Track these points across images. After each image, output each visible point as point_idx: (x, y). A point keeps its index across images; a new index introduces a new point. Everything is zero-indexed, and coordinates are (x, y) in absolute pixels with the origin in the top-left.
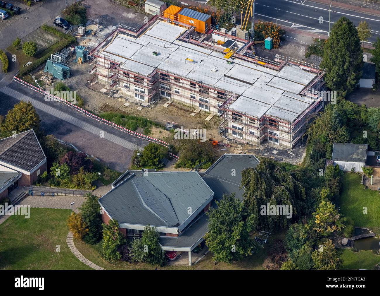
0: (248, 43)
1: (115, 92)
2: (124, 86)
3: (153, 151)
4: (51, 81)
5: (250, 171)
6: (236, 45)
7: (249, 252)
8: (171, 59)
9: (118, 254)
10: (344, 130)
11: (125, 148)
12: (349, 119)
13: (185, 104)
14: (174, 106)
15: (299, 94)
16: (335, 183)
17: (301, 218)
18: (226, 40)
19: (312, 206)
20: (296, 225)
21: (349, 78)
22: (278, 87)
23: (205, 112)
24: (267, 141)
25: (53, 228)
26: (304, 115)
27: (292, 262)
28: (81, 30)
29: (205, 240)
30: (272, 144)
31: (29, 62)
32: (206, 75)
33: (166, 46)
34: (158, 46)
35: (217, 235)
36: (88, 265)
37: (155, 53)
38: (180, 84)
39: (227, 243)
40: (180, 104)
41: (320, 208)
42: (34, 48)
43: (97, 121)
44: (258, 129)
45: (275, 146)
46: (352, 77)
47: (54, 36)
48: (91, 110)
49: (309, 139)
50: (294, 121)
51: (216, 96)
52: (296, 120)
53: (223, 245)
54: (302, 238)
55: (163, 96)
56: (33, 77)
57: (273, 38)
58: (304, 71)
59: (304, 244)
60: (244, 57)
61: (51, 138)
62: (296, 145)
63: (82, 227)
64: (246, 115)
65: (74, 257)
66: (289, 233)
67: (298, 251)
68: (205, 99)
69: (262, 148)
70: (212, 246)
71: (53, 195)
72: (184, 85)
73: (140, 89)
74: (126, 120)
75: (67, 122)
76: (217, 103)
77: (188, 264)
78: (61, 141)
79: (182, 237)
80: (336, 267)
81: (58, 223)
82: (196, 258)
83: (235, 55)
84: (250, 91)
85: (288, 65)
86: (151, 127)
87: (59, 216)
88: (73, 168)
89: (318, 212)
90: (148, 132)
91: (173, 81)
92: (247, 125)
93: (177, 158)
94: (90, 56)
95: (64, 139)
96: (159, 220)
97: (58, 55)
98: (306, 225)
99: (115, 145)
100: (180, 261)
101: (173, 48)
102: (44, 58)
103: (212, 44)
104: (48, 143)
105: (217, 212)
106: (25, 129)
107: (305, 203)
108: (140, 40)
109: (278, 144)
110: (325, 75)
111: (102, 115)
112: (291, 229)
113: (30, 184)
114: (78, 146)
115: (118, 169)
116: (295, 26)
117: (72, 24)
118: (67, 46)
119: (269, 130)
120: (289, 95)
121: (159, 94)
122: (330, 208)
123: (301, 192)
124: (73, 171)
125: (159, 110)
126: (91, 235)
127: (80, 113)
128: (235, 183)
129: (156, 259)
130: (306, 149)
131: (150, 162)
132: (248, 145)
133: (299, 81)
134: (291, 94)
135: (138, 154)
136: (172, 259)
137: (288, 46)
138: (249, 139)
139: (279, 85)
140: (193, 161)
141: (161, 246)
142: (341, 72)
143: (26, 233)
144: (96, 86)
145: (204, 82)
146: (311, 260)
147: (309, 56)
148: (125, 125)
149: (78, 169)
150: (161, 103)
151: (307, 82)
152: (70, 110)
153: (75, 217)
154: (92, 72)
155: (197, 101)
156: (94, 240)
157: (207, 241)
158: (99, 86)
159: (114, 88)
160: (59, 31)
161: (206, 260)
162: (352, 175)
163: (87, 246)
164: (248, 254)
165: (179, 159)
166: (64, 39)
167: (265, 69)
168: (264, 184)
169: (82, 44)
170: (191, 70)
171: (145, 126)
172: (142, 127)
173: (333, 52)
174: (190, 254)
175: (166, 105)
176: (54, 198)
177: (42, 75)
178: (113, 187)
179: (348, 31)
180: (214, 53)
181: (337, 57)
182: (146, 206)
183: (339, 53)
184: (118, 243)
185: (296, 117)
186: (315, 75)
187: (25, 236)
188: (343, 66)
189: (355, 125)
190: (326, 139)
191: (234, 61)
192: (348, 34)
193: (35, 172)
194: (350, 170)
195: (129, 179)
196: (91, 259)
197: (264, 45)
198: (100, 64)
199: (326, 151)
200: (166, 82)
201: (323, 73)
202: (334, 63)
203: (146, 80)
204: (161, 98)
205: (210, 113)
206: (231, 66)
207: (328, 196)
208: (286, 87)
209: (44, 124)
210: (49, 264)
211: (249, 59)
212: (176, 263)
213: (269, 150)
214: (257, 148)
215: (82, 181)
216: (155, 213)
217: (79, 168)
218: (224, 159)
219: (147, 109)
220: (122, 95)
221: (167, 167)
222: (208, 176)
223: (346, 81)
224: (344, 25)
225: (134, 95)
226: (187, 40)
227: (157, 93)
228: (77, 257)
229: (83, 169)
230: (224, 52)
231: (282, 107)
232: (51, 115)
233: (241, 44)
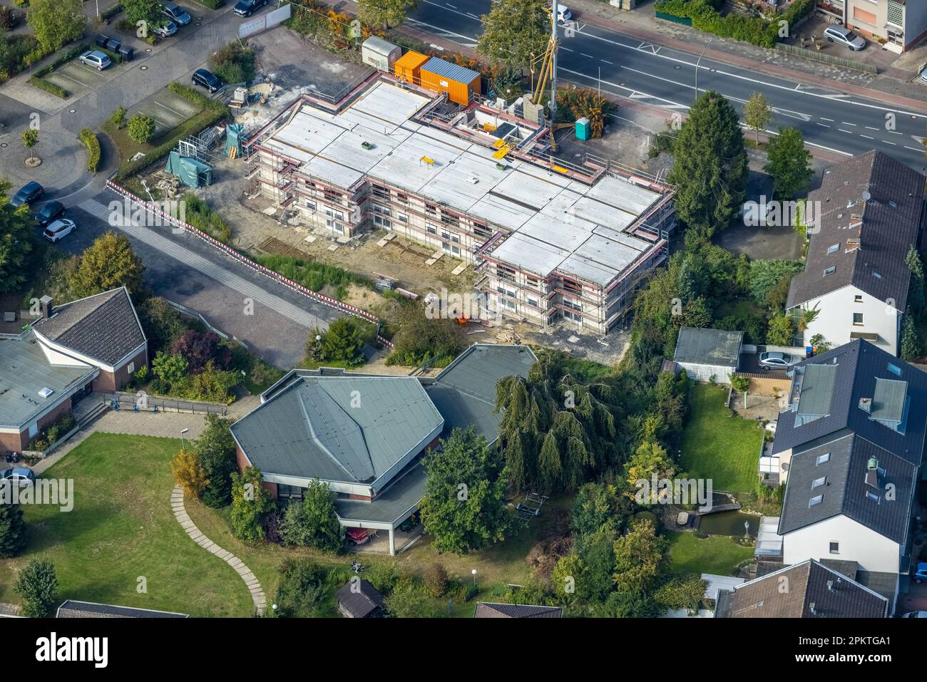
0: (540, 130)
1: (291, 214)
2: (306, 205)
3: (345, 333)
4: (175, 190)
5: (511, 382)
6: (517, 134)
7: (500, 535)
8: (394, 157)
9: (259, 529)
10: (700, 304)
11: (298, 324)
12: (714, 282)
13: (419, 242)
14: (397, 244)
15: (624, 231)
16: (675, 405)
17: (604, 471)
18: (500, 122)
19: (627, 450)
20: (592, 486)
21: (719, 202)
22: (587, 217)
23: (453, 258)
24: (561, 317)
25: (149, 475)
26: (628, 272)
27: (576, 557)
28: (239, 95)
29: (420, 510)
30: (569, 323)
31: (139, 153)
32: (456, 189)
33: (388, 131)
34: (373, 130)
35: (441, 503)
36: (205, 546)
37: (365, 145)
38: (407, 205)
39: (459, 517)
40: (408, 240)
41: (637, 455)
42: (148, 127)
43: (251, 271)
44: (542, 295)
45: (574, 329)
46: (725, 202)
47: (191, 104)
48: (243, 248)
49: (636, 317)
50: (609, 284)
51: (472, 230)
52: (612, 281)
53: (451, 521)
54: (600, 512)
55: (378, 225)
56: (143, 182)
57: (591, 119)
58: (637, 188)
59: (603, 522)
60: (529, 158)
61: (158, 304)
62: (612, 328)
63: (197, 476)
64: (520, 270)
65: (181, 531)
66: (578, 500)
67: (592, 535)
68: (452, 235)
69: (549, 331)
70: (430, 522)
71: (156, 411)
72: (415, 208)
73: (334, 212)
74: (303, 269)
75: (196, 270)
76: (472, 242)
77: (388, 552)
78: (181, 308)
79: (380, 501)
80: (656, 569)
81: (159, 466)
82: (405, 540)
83: (514, 153)
84: (534, 224)
85: (608, 174)
86: (348, 284)
87: (162, 451)
88: (194, 362)
89: (634, 461)
90: (341, 295)
91: (395, 200)
92: (522, 288)
93: (390, 346)
94: (246, 147)
95: (187, 303)
96: (337, 468)
97: (191, 143)
98: (611, 486)
99: (280, 318)
100: (374, 545)
101: (400, 135)
102: (166, 145)
103: (474, 131)
104: (152, 312)
105: (442, 460)
106: (113, 285)
107: (614, 442)
108: (340, 119)
109: (580, 324)
110: (676, 196)
111: (261, 259)
112: (582, 492)
113: (114, 389)
114: (211, 317)
115: (280, 363)
116: (636, 95)
117: (226, 82)
118: (212, 125)
119: (564, 298)
120: (606, 233)
121: (372, 221)
122: (658, 455)
123: (607, 422)
124: (194, 367)
125: (369, 251)
126: (215, 491)
127: (223, 253)
128: (487, 400)
129: (329, 541)
130: (631, 336)
131: (339, 353)
132: (525, 325)
133: (627, 206)
134: (609, 231)
135: (318, 338)
136: (359, 542)
137: (618, 135)
138: (527, 312)
139: (588, 214)
140: (419, 353)
141: (339, 518)
142: (703, 192)
143: (99, 481)
144: (257, 202)
145: (451, 204)
146: (612, 555)
147: (657, 155)
148: (302, 279)
149: (203, 364)
150: (373, 238)
151: (640, 209)
152: (205, 247)
153: (186, 457)
154: (251, 176)
155: (438, 238)
156: (220, 499)
157: (422, 512)
158: (262, 203)
159: (290, 207)
160: (199, 94)
161: (423, 544)
162: (711, 389)
163: (207, 511)
164: (498, 540)
165: (393, 349)
166: (207, 109)
167: (564, 182)
168: (535, 407)
169: (239, 120)
170: (428, 179)
171: (338, 283)
172: (332, 285)
173: (690, 156)
174: (391, 534)
175: (382, 243)
176: (157, 416)
177: (160, 178)
178: (263, 401)
179: (717, 116)
180: (475, 149)
181: (696, 166)
182: (317, 441)
183: (699, 158)
184: (259, 509)
185: (613, 277)
186: (657, 196)
187: (97, 487)
188: (708, 181)
189: (726, 293)
190: (667, 321)
191: (510, 164)
192: (718, 124)
193: (125, 367)
194: (707, 380)
195: (292, 387)
196: (213, 535)
197: (575, 132)
198: (266, 161)
199: (665, 343)
200: (382, 200)
201: (674, 192)
202: (692, 176)
203: (345, 197)
204: (374, 229)
205: (461, 261)
206: (505, 173)
207: (658, 430)
208: (601, 218)
209: (154, 274)
210: (135, 542)
211: (539, 162)
212: (368, 550)
213: (563, 335)
214: (541, 331)
215: (209, 386)
216: (332, 456)
217: (205, 363)
218: (474, 354)
219: (347, 249)
220: (303, 221)
221: (372, 363)
222: (441, 385)
223: (714, 208)
224: (711, 106)
225: (325, 223)
226: (428, 120)
227: (367, 220)
228: (187, 531)
229: (213, 365)
230: (494, 146)
231: (589, 256)
232: (168, 257)
233: (527, 131)
